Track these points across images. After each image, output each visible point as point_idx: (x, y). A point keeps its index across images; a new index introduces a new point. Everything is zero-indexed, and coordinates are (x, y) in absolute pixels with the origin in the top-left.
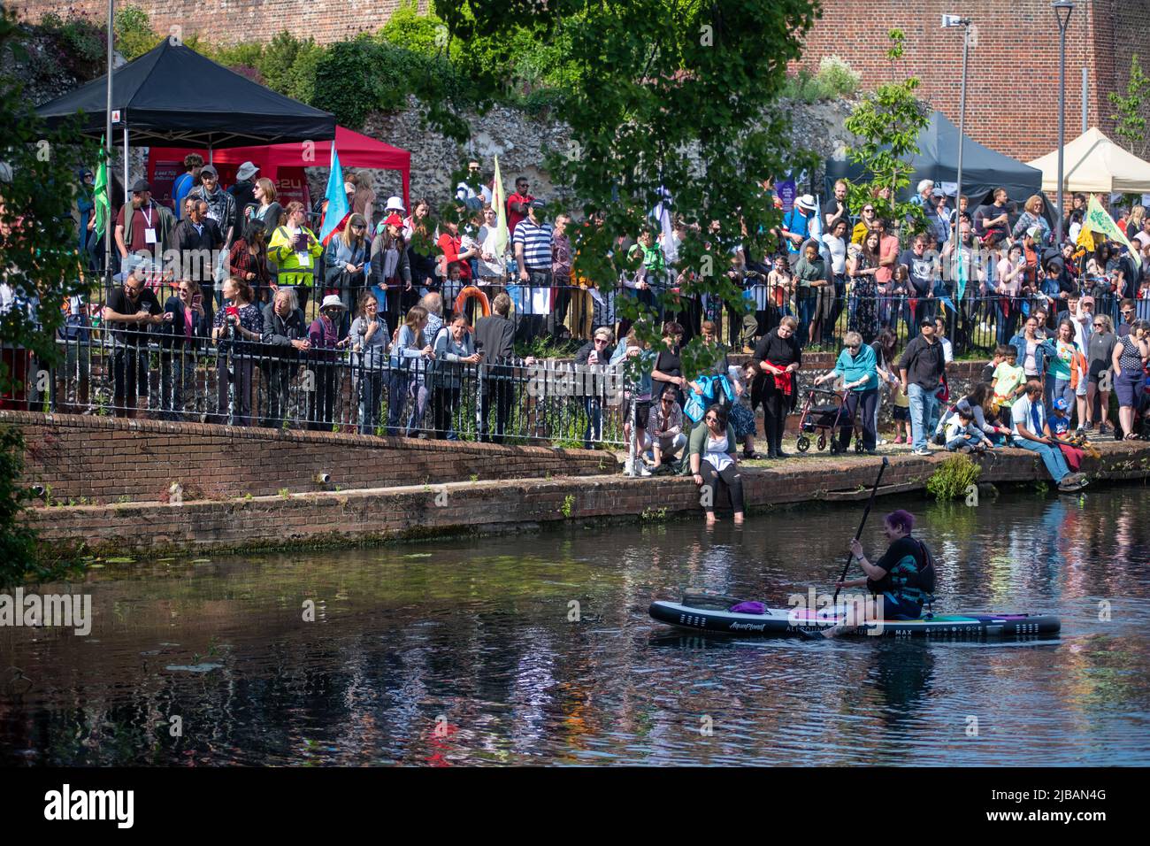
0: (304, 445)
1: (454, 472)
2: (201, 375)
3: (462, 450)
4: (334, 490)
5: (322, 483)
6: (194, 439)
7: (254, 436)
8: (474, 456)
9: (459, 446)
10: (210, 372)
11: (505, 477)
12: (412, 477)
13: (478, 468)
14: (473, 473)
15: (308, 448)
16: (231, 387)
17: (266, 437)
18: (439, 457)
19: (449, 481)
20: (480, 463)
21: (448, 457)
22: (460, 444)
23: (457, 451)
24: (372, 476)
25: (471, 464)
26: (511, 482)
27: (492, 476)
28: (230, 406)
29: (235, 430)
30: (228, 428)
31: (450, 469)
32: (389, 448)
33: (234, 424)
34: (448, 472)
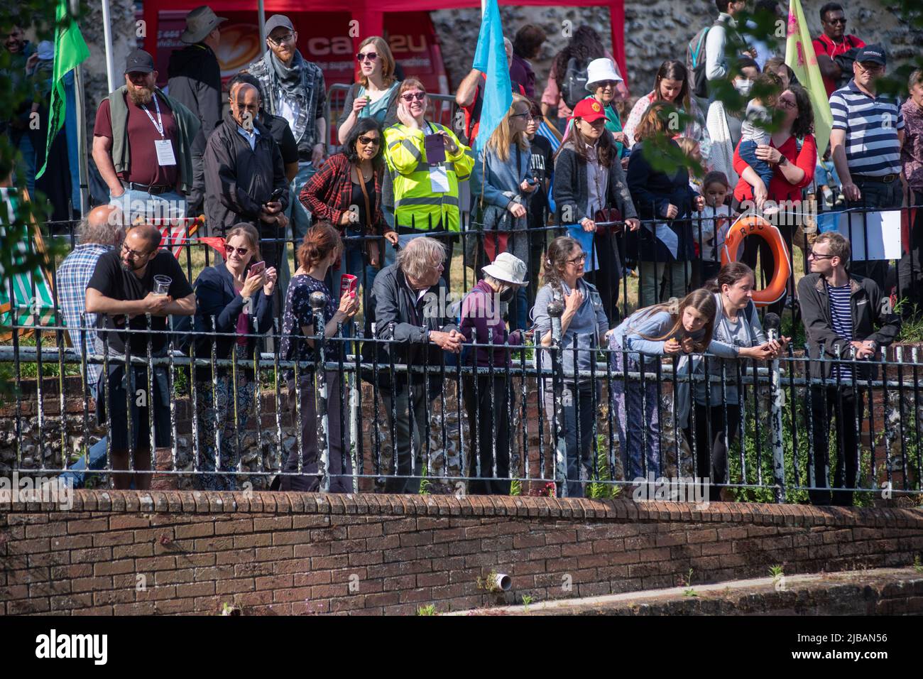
0: (460, 522)
1: (738, 561)
2: (268, 402)
3: (751, 519)
4: (520, 602)
5: (496, 591)
6: (260, 522)
7: (369, 510)
8: (773, 530)
9: (744, 511)
10: (283, 397)
11: (836, 567)
12: (661, 574)
13: (783, 551)
14: (774, 562)
15: (468, 528)
16: (324, 422)
17: (391, 510)
18: (709, 533)
19: (730, 578)
20: (786, 542)
21: (725, 533)
22: (746, 509)
23: (741, 521)
24: (588, 573)
25: (770, 545)
26: (847, 577)
27: (811, 566)
28: (324, 458)
29: (335, 500)
30: (322, 497)
31: (730, 556)
32: (614, 520)
33: (331, 491)
34: (726, 560)
